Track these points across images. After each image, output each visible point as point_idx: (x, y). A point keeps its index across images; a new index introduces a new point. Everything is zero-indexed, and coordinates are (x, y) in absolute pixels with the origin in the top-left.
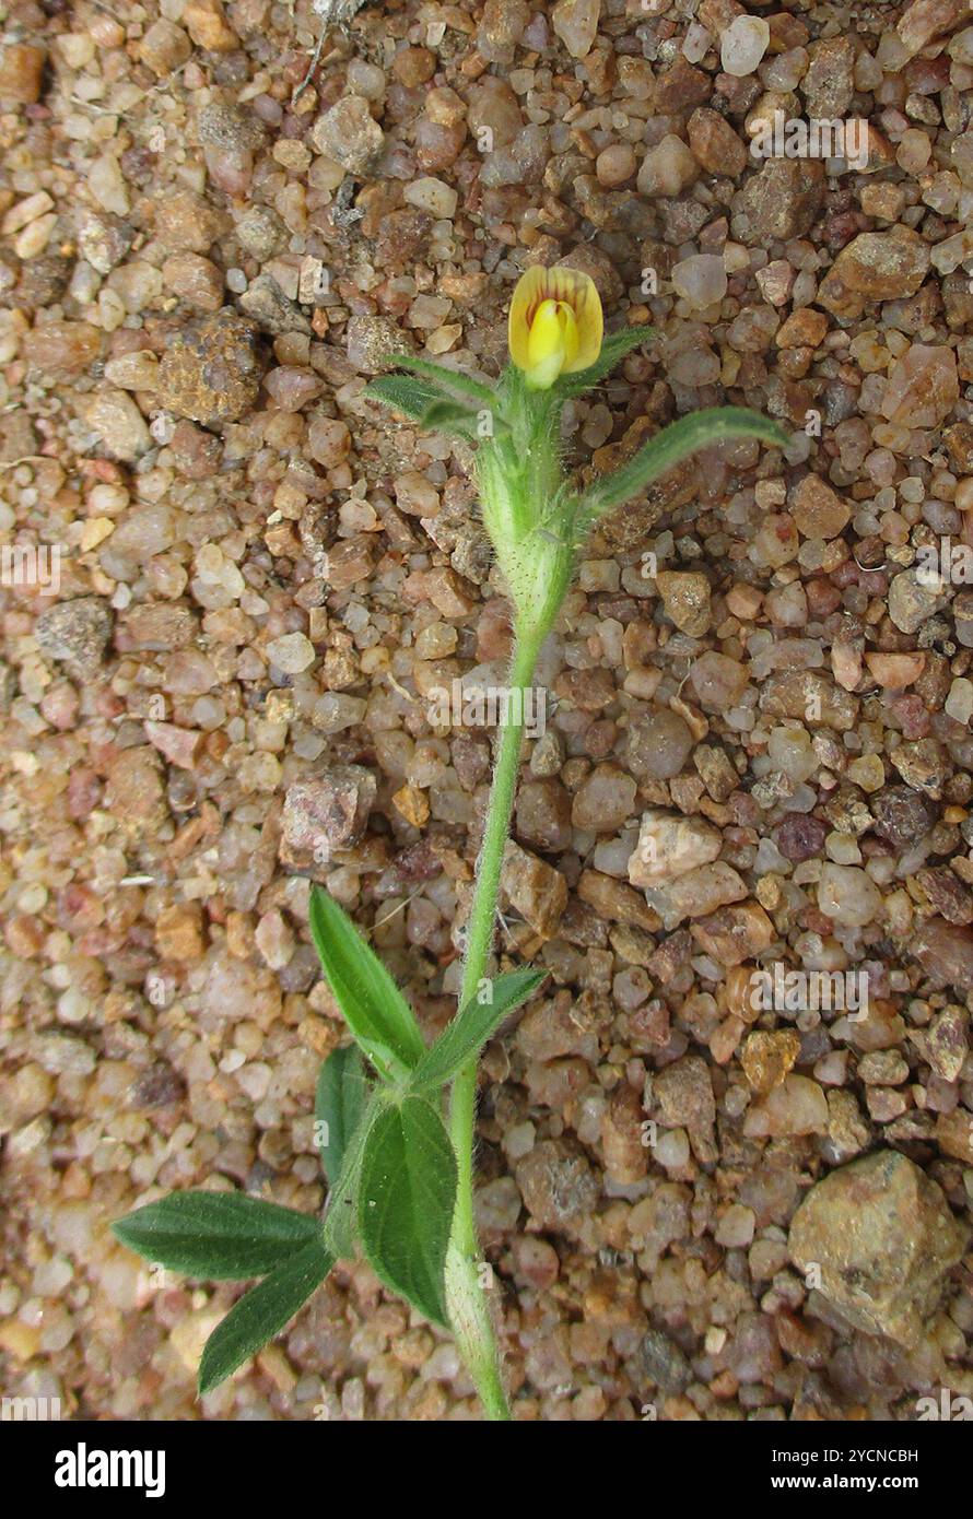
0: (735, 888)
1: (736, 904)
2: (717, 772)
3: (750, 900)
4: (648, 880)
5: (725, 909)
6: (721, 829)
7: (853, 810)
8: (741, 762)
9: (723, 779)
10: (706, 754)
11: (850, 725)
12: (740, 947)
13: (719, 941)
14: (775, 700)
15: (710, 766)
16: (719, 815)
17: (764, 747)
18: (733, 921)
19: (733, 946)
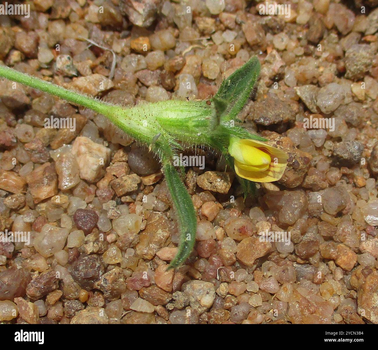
0: (66, 183)
1: (58, 183)
2: (126, 184)
3: (58, 191)
4: (78, 144)
5: (57, 177)
6: (95, 184)
7: (95, 245)
8: (128, 199)
9: (122, 186)
10: (135, 180)
11: (138, 252)
12: (36, 182)
13: (41, 172)
14: (157, 218)
15: (129, 181)
16: (103, 183)
17: (134, 211)
18: (50, 180)
19: (38, 178)
